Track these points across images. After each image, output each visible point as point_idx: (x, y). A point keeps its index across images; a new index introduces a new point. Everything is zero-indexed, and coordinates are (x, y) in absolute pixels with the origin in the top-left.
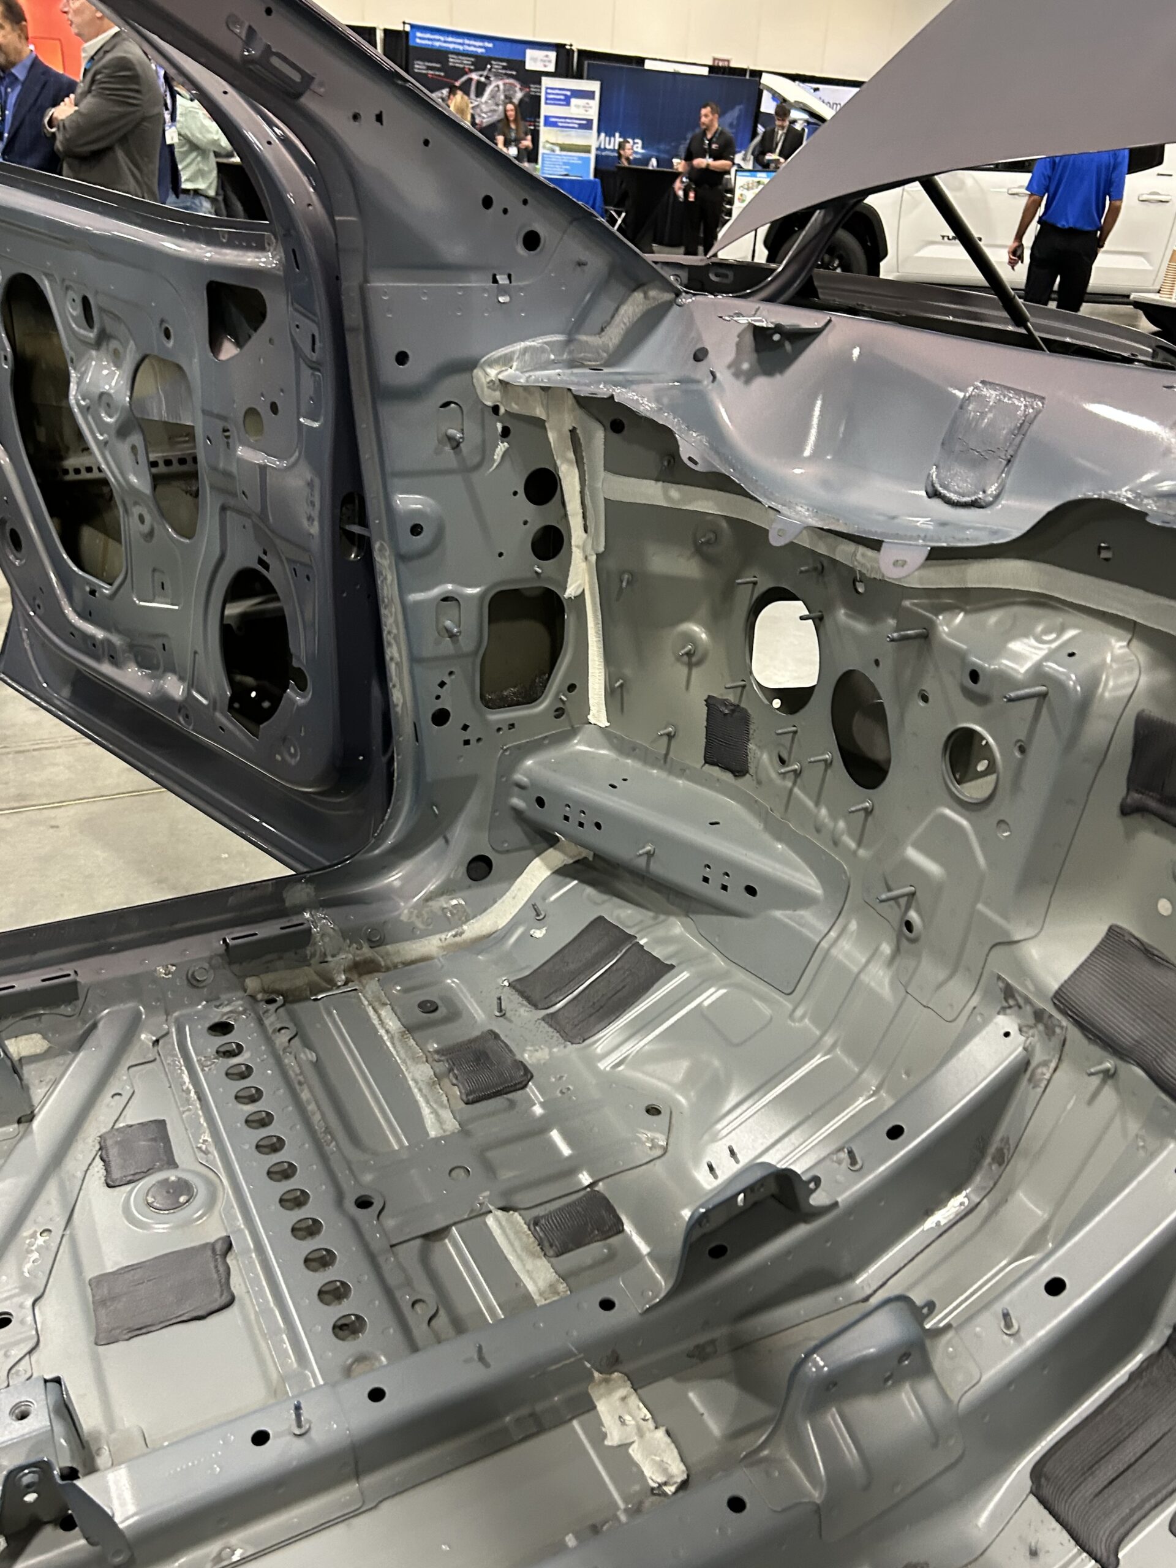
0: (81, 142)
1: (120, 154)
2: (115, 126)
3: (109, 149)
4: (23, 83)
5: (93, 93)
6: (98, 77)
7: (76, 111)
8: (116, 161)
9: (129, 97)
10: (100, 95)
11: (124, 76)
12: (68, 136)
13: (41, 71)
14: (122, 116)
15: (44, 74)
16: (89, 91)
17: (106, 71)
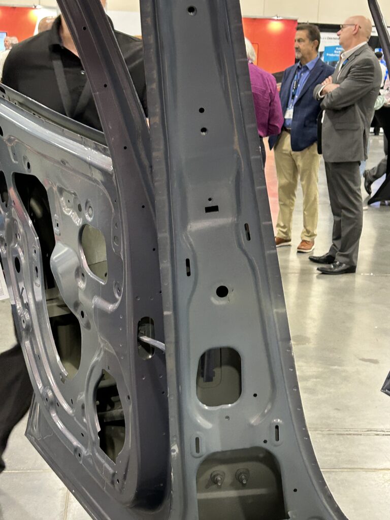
0: (339, 103)
1: (357, 107)
2: (357, 94)
3: (353, 105)
4: (310, 71)
5: (348, 78)
6: (352, 69)
7: (338, 88)
8: (354, 111)
9: (366, 79)
10: (352, 79)
11: (366, 69)
12: (332, 100)
13: (321, 65)
14: (362, 88)
15: (322, 66)
16: (346, 77)
17: (357, 66)
